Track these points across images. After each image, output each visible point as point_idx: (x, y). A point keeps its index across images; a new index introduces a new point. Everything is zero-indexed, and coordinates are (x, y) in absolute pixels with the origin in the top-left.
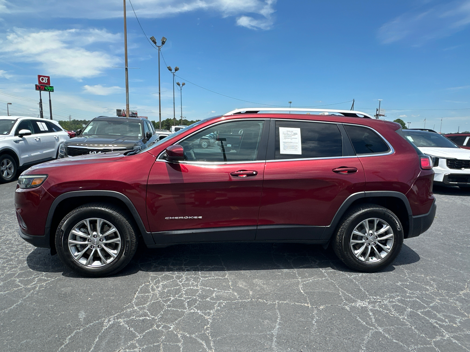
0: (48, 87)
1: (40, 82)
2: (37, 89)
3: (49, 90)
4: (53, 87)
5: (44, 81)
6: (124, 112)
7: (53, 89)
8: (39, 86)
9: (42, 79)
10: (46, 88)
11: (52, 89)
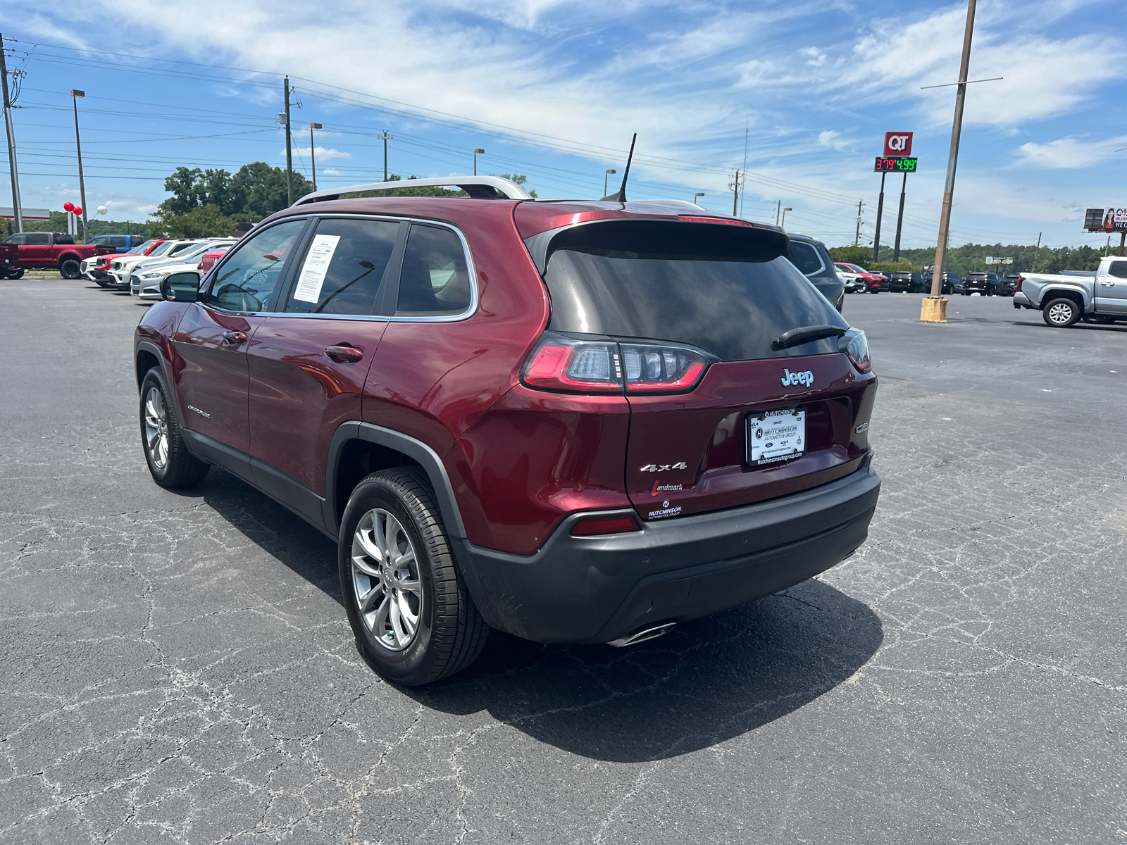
0: (903, 161)
1: (887, 150)
2: (877, 169)
3: (906, 167)
4: (916, 159)
5: (897, 147)
6: (1110, 218)
7: (915, 165)
8: (883, 160)
9: (895, 142)
10: (900, 163)
11: (913, 165)
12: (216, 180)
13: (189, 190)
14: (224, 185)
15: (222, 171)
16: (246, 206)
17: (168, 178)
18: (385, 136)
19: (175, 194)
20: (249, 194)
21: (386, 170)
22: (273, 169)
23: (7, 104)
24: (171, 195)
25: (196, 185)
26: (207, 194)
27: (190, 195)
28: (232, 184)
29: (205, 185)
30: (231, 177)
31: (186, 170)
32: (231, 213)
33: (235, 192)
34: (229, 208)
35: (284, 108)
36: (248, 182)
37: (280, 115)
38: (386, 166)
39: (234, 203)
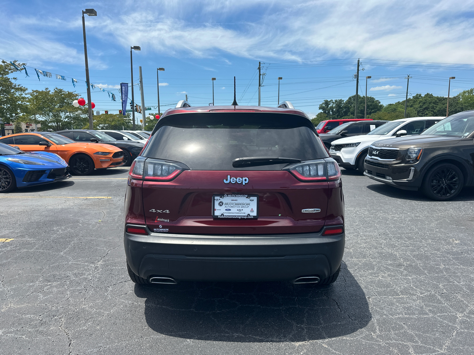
12: (338, 104)
13: (327, 109)
14: (341, 105)
15: (341, 100)
16: (349, 113)
17: (321, 105)
18: (408, 77)
19: (322, 110)
20: (351, 108)
21: (407, 92)
22: (362, 97)
23: (260, 86)
24: (321, 111)
25: (330, 107)
26: (334, 110)
27: (328, 111)
28: (344, 105)
29: (334, 106)
30: (344, 102)
31: (327, 101)
32: (343, 116)
33: (345, 107)
34: (342, 114)
35: (357, 72)
36: (351, 103)
37: (355, 75)
38: (407, 90)
39: (344, 112)
